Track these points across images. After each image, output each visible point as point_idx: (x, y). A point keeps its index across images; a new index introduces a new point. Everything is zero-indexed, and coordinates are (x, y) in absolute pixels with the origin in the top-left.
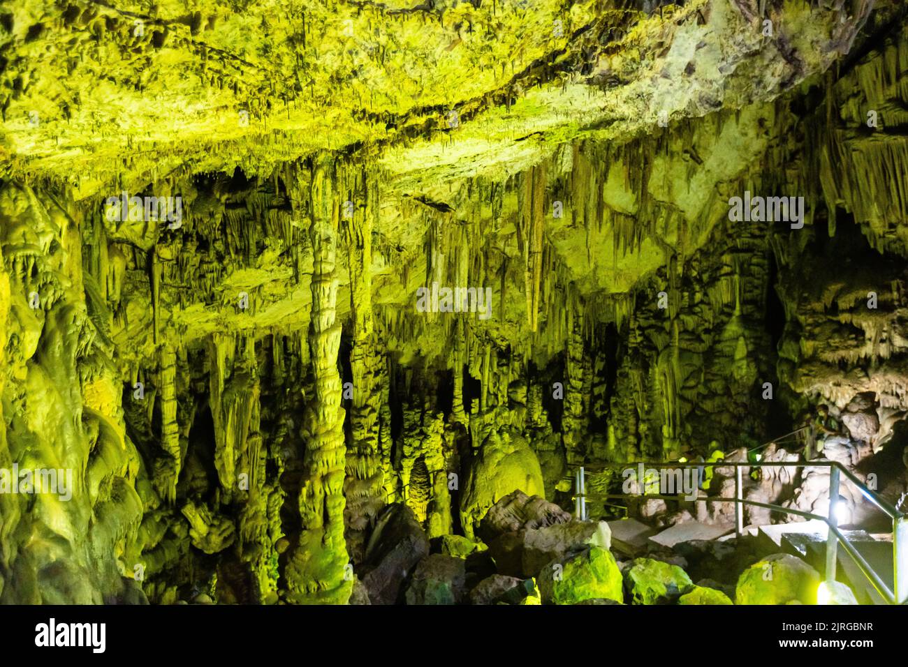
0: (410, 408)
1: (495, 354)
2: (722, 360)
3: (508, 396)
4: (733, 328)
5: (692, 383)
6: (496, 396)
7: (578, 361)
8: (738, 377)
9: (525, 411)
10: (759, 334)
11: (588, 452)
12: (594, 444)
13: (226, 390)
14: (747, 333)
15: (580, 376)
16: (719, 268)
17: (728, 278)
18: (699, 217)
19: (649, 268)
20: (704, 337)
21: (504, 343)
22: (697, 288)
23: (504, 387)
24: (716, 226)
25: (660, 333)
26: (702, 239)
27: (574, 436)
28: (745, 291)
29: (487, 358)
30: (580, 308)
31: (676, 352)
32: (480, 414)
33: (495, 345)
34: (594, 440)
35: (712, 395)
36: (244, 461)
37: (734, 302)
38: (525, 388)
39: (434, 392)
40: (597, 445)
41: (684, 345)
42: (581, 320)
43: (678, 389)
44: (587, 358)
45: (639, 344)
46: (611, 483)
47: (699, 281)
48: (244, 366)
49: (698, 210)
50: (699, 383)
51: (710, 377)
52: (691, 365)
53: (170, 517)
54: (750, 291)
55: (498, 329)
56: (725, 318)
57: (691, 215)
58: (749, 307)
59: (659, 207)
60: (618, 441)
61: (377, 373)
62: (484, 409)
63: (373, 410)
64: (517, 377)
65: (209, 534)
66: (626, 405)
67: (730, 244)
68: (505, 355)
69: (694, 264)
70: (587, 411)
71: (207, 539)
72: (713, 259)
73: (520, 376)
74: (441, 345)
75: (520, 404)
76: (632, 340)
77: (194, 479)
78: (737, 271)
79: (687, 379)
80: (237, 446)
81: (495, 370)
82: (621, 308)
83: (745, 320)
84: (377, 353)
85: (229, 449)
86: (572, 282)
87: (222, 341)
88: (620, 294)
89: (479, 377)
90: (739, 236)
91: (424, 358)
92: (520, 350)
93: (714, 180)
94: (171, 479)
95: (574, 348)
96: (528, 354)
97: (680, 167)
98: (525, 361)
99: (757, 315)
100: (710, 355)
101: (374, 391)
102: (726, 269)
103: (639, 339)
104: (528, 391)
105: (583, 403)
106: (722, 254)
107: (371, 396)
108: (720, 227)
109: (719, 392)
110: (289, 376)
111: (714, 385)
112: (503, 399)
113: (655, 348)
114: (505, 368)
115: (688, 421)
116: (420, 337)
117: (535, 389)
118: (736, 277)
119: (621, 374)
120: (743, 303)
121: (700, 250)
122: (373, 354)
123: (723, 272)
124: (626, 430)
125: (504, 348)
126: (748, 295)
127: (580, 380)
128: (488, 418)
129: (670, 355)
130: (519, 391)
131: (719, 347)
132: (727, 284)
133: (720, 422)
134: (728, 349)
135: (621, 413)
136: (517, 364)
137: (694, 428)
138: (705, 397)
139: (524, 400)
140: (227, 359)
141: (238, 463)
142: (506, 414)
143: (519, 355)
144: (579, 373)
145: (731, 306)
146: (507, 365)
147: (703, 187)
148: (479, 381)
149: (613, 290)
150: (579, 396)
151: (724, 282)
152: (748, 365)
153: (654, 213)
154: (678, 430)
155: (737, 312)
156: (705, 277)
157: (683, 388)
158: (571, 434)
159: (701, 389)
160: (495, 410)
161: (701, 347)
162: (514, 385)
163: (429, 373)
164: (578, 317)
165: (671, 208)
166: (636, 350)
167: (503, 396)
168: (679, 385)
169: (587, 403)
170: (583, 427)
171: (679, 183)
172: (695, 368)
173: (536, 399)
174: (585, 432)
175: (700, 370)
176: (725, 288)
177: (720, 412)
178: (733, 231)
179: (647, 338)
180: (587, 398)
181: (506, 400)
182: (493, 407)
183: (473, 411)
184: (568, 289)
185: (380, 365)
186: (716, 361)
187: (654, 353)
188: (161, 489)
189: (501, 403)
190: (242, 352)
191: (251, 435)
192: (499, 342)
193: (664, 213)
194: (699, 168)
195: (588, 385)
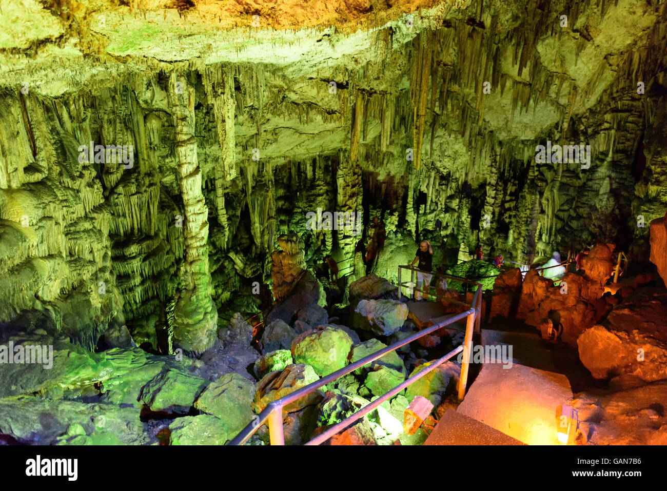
0: (374, 209)
1: (438, 177)
2: (591, 194)
3: (446, 205)
4: (603, 171)
5: (566, 207)
6: (437, 204)
7: (493, 186)
8: (598, 207)
9: (456, 214)
10: (624, 176)
11: (495, 244)
12: (499, 240)
13: (253, 193)
14: (613, 175)
15: (493, 196)
16: (601, 125)
17: (606, 132)
18: (589, 84)
19: (549, 123)
20: (581, 175)
21: (445, 171)
22: (582, 138)
23: (442, 199)
24: (605, 91)
25: (550, 171)
26: (592, 101)
27: (485, 234)
28: (618, 143)
29: (432, 180)
30: (498, 150)
31: (558, 184)
32: (425, 214)
33: (438, 171)
34: (499, 237)
35: (579, 217)
36: (266, 232)
37: (608, 151)
38: (457, 200)
39: (400, 198)
40: (500, 241)
41: (564, 180)
42: (498, 158)
43: (556, 211)
44: (500, 183)
45: (535, 176)
46: (468, 272)
47: (585, 133)
48: (263, 179)
49: (587, 78)
50: (571, 208)
51: (579, 204)
52: (567, 195)
53: (223, 257)
54: (622, 143)
55: (441, 161)
56: (598, 163)
57: (582, 83)
58: (619, 155)
59: (552, 77)
60: (515, 239)
61: (353, 186)
62: (428, 211)
63: (350, 208)
64: (453, 193)
65: (244, 268)
66: (522, 217)
67: (613, 105)
68: (445, 179)
69: (583, 120)
70: (496, 218)
71: (243, 270)
72: (598, 117)
73: (455, 192)
74: (403, 170)
75: (454, 210)
76: (531, 174)
77: (242, 238)
78: (615, 127)
79: (562, 205)
80: (262, 223)
81: (437, 187)
82: (528, 150)
83: (614, 165)
84: (355, 174)
85: (257, 225)
86: (492, 132)
87: (250, 165)
88: (528, 140)
89: (426, 191)
90: (621, 100)
91: (393, 177)
92: (457, 175)
93: (604, 54)
94: (223, 238)
95: (491, 177)
96: (462, 179)
97: (570, 44)
98: (460, 183)
99: (625, 162)
100: (583, 189)
101: (351, 197)
102: (606, 125)
103: (536, 173)
104: (460, 202)
105: (493, 213)
106: (605, 113)
107: (348, 200)
108: (608, 91)
109: (584, 216)
110: (300, 185)
111: (581, 210)
112: (441, 206)
113: (546, 181)
114: (444, 187)
115: (559, 234)
116: (389, 165)
117: (464, 201)
118: (613, 132)
119: (522, 196)
120: (616, 151)
121: (590, 109)
122: (352, 174)
123: (603, 127)
124: (520, 234)
125: (445, 174)
126: (621, 147)
127: (493, 198)
128: (430, 217)
129: (553, 187)
130: (453, 201)
131: (590, 183)
132: (605, 137)
133: (580, 237)
134: (596, 186)
135: (518, 222)
136: (454, 185)
137: (563, 238)
138: (573, 218)
139: (457, 208)
140: (253, 175)
141: (262, 233)
142: (442, 215)
143: (456, 178)
144: (493, 193)
145: (605, 154)
146: (447, 185)
147: (593, 59)
148: (426, 194)
149: (523, 138)
150: (491, 208)
151: (603, 135)
152: (608, 199)
153: (547, 81)
154: (553, 238)
155: (609, 159)
156: (590, 131)
157: (560, 210)
158: (483, 232)
159: (572, 213)
160: (435, 213)
161: (578, 183)
162: (451, 197)
163: (398, 187)
164: (496, 155)
165: (564, 77)
166: (532, 181)
167: (441, 204)
168: (557, 208)
169: (497, 214)
170: (492, 228)
171: (570, 57)
172: (570, 197)
173: (464, 208)
174: (493, 231)
175: (574, 199)
176: (602, 140)
177: (582, 230)
178: (618, 94)
179: (541, 173)
180: (497, 210)
181: (444, 207)
182: (434, 210)
183: (420, 212)
184: (487, 136)
185: (357, 181)
186: (586, 193)
187: (544, 184)
188: (217, 243)
189: (439, 209)
190: (262, 171)
191: (270, 218)
192: (441, 169)
193: (557, 81)
194: (589, 45)
195: (499, 201)
